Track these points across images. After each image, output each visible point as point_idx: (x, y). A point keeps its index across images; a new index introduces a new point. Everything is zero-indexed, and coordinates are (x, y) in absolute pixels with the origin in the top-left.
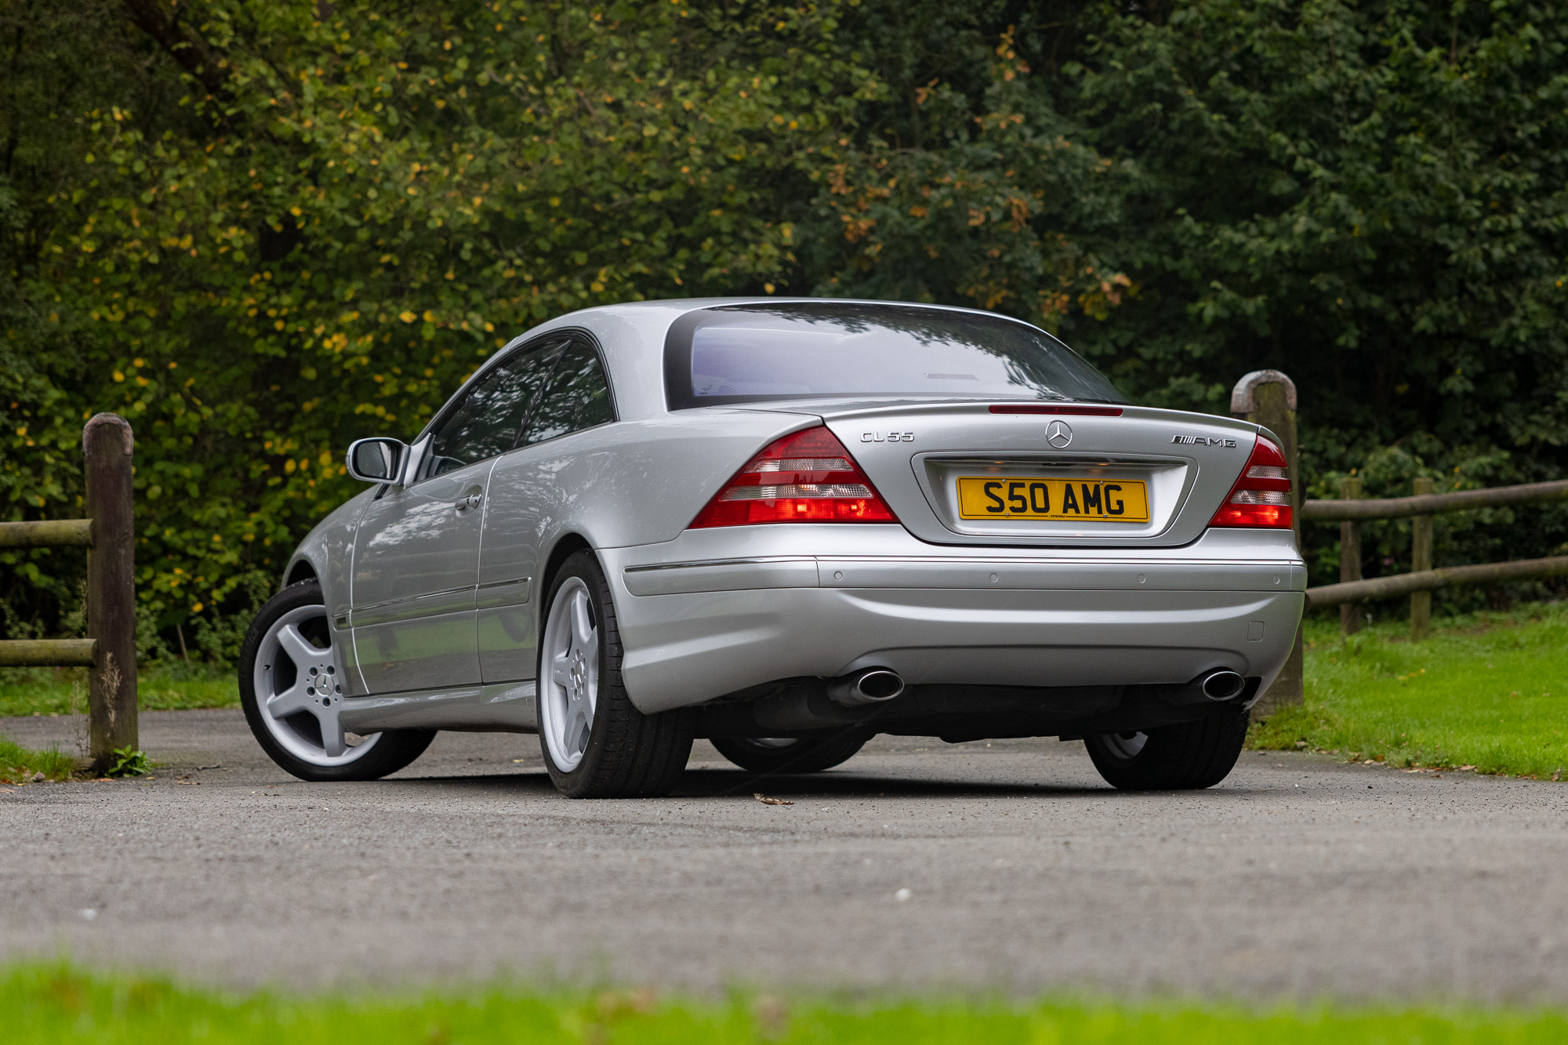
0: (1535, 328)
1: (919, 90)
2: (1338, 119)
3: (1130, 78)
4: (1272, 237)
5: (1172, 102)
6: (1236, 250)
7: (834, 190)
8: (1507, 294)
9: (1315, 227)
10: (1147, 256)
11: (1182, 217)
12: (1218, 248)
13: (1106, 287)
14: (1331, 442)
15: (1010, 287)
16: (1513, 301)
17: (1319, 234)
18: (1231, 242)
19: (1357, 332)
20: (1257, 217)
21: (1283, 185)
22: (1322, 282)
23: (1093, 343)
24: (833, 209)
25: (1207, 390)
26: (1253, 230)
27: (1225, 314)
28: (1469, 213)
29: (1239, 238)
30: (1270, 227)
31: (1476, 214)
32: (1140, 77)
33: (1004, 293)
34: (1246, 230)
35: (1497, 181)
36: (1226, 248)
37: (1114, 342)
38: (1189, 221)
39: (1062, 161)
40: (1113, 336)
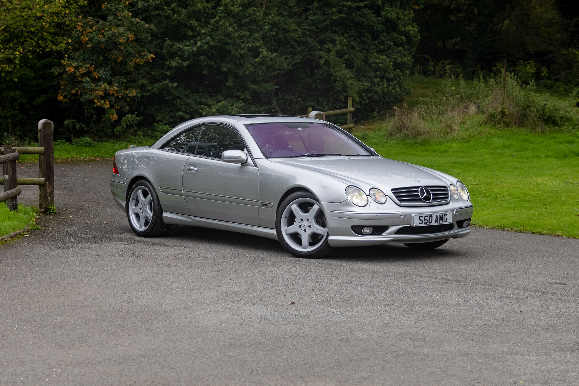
0: (250, 71)
1: (103, 5)
2: (202, 16)
3: (153, 4)
4: (188, 46)
5: (163, 10)
6: (180, 49)
7: (78, 29)
8: (242, 62)
9: (203, 45)
11: (166, 40)
12: (176, 48)
13: (149, 58)
14: (197, 97)
15: (122, 56)
16: (243, 64)
17: (203, 47)
18: (179, 47)
19: (208, 70)
20: (184, 40)
21: (190, 33)
22: (202, 58)
23: (139, 70)
24: (78, 34)
25: (173, 84)
26: (184, 44)
27: (179, 66)
29: (181, 46)
30: (188, 44)
31: (241, 43)
32: (156, 4)
33: (122, 58)
34: (182, 44)
35: (242, 34)
36: (178, 48)
37: (145, 70)
38: (168, 41)
39: (138, 25)
40: (144, 69)
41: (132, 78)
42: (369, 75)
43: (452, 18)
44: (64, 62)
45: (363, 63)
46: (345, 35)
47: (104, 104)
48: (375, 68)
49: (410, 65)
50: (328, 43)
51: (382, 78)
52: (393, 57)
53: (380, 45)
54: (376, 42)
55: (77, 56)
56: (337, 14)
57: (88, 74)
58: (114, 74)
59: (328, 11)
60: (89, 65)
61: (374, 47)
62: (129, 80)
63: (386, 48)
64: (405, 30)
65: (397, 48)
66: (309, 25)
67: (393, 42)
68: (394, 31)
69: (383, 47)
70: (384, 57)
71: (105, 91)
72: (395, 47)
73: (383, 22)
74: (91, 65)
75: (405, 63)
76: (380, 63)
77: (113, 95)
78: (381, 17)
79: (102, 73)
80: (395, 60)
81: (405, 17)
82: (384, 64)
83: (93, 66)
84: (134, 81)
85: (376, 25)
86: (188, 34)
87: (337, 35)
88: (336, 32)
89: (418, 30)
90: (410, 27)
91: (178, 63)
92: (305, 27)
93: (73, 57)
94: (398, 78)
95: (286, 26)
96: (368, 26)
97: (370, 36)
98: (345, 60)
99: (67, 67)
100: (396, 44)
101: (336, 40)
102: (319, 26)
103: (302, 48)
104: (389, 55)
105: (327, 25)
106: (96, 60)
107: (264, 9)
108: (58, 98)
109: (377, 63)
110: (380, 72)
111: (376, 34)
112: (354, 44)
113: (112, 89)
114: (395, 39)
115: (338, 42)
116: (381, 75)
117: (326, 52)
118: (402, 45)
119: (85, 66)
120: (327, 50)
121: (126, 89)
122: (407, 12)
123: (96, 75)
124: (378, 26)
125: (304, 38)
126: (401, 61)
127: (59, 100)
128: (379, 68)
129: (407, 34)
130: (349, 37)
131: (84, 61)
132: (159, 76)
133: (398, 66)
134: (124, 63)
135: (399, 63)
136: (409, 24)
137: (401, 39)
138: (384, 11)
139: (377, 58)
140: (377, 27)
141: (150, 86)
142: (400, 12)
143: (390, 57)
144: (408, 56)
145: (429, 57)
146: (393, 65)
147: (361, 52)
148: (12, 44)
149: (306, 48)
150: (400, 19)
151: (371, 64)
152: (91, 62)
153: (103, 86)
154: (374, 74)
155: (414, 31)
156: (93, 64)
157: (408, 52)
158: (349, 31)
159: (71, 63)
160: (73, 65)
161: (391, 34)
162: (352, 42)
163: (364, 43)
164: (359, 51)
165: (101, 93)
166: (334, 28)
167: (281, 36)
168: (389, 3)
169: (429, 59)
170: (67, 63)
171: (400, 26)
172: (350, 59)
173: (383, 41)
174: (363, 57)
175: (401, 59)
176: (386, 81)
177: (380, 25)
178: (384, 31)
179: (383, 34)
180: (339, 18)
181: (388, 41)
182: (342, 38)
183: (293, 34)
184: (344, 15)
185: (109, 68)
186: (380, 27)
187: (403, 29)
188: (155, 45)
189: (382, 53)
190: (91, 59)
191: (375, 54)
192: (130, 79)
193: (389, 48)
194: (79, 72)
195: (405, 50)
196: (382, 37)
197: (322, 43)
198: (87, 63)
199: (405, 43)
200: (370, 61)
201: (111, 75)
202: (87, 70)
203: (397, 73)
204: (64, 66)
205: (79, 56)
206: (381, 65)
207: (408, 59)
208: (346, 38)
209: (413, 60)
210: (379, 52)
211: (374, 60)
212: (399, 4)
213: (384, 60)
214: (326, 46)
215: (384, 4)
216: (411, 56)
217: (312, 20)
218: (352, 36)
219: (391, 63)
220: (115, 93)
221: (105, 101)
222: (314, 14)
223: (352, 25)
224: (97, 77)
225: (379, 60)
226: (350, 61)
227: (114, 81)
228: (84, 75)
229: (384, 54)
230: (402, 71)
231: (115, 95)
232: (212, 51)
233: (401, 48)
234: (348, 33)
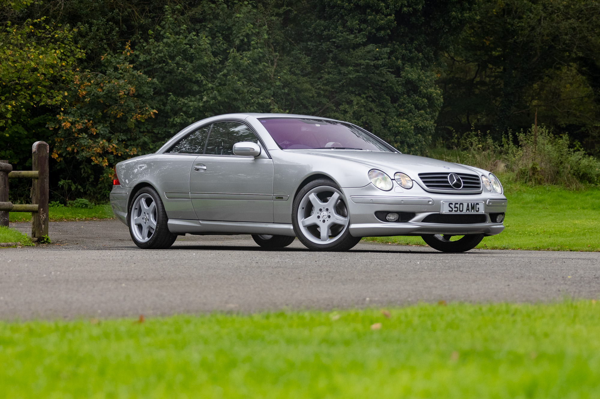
1: (102, 57)
2: (208, 70)
3: (157, 56)
4: (193, 101)
5: (167, 64)
6: (185, 104)
7: (75, 83)
9: (209, 100)
10: (157, 105)
11: (170, 95)
12: (180, 104)
13: (152, 113)
15: (123, 112)
17: (210, 102)
18: (184, 103)
20: (189, 96)
21: (196, 88)
23: (140, 128)
24: (75, 88)
26: (189, 99)
27: (183, 122)
28: (248, 98)
29: (186, 101)
30: (193, 99)
31: (250, 98)
32: (160, 56)
33: (122, 113)
34: (187, 99)
35: (252, 90)
36: (182, 104)
37: (146, 128)
38: (172, 96)
39: (139, 78)
40: (146, 126)
41: (133, 136)
42: (389, 139)
43: (477, 91)
44: (60, 117)
45: (382, 127)
46: (362, 96)
47: (102, 162)
48: (395, 132)
49: (432, 130)
50: (344, 104)
51: (402, 143)
52: (413, 121)
53: (400, 108)
54: (396, 105)
55: (74, 111)
56: (353, 73)
57: (85, 130)
58: (113, 130)
59: (344, 70)
60: (86, 121)
61: (394, 109)
62: (129, 138)
63: (407, 112)
64: (427, 92)
65: (418, 111)
66: (324, 85)
67: (414, 105)
68: (415, 93)
69: (403, 110)
70: (404, 120)
71: (103, 148)
72: (417, 110)
73: (403, 84)
74: (89, 121)
75: (427, 127)
76: (400, 127)
77: (112, 153)
78: (401, 77)
79: (100, 129)
80: (416, 124)
81: (426, 78)
82: (405, 128)
83: (91, 122)
84: (135, 139)
85: (395, 87)
86: (194, 89)
87: (353, 95)
88: (352, 92)
89: (441, 93)
90: (432, 89)
91: (183, 120)
92: (319, 86)
93: (69, 112)
94: (419, 144)
95: (298, 86)
96: (387, 87)
97: (389, 98)
98: (362, 122)
99: (62, 122)
100: (418, 108)
101: (352, 101)
102: (335, 85)
103: (316, 109)
104: (410, 119)
105: (343, 84)
106: (94, 116)
107: (275, 67)
108: (53, 156)
109: (397, 127)
110: (400, 137)
111: (395, 96)
112: (372, 105)
113: (111, 147)
114: (416, 101)
115: (355, 103)
116: (401, 139)
117: (342, 113)
118: (424, 108)
119: (82, 122)
120: (343, 112)
121: (126, 147)
122: (428, 74)
123: (94, 131)
124: (397, 87)
125: (318, 98)
126: (423, 126)
127: (54, 159)
128: (399, 133)
129: (429, 96)
130: (367, 97)
131: (81, 116)
132: (161, 134)
133: (420, 130)
134: (124, 120)
135: (420, 127)
136: (431, 87)
137: (423, 102)
138: (404, 71)
139: (397, 122)
140: (397, 89)
141: (152, 145)
142: (421, 73)
143: (411, 121)
144: (431, 121)
145: (453, 129)
146: (414, 130)
147: (380, 115)
148: (4, 97)
149: (320, 109)
150: (422, 81)
151: (390, 128)
152: (88, 117)
153: (101, 142)
154: (394, 139)
155: (437, 94)
156: (91, 120)
157: (430, 116)
158: (366, 92)
159: (67, 118)
160: (69, 120)
161: (412, 96)
162: (370, 103)
163: (382, 105)
164: (377, 113)
165: (99, 150)
166: (351, 88)
167: (294, 96)
168: (410, 63)
169: (453, 130)
170: (63, 118)
171: (422, 88)
172: (368, 121)
173: (404, 104)
174: (382, 119)
175: (423, 123)
176: (406, 146)
177: (400, 86)
178: (404, 94)
179: (403, 96)
180: (355, 77)
181: (408, 104)
182: (359, 98)
183: (306, 94)
184: (361, 74)
185: (108, 125)
186: (400, 89)
187: (425, 91)
188: (158, 101)
189: (402, 117)
190: (88, 114)
191: (395, 117)
192: (131, 136)
193: (410, 111)
194: (76, 127)
195: (427, 114)
196: (402, 100)
197: (338, 104)
198: (85, 119)
199: (427, 106)
200: (389, 125)
201: (110, 133)
202: (84, 125)
203: (418, 138)
204: (59, 122)
205: (76, 111)
206: (401, 129)
207: (430, 123)
208: (363, 98)
209: (436, 125)
210: (399, 115)
211: (394, 123)
212: (420, 65)
213: (404, 123)
214: (341, 107)
215: (404, 64)
216: (433, 121)
217: (326, 79)
218: (371, 97)
219: (413, 127)
220: (114, 151)
221: (103, 159)
222: (329, 73)
223: (369, 85)
224: (95, 134)
225: (400, 123)
226: (367, 124)
227: (113, 138)
228: (81, 131)
229: (404, 118)
230: (424, 137)
231: (115, 154)
232: (220, 106)
233: (422, 112)
234: (365, 93)
